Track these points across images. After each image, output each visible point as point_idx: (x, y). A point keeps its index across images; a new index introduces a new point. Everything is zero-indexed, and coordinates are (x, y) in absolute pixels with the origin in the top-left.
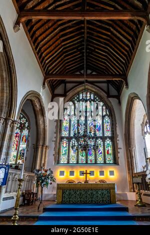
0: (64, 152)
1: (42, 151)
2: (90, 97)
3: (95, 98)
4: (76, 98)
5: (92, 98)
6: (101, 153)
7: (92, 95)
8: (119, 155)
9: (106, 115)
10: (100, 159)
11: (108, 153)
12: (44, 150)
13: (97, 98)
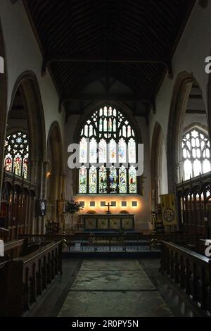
0: (82, 181)
1: (59, 181)
2: (112, 113)
3: (118, 115)
4: (95, 115)
5: (115, 115)
6: (124, 182)
7: (115, 111)
8: (144, 185)
9: (132, 137)
10: (123, 189)
11: (132, 182)
12: (61, 179)
13: (121, 115)
